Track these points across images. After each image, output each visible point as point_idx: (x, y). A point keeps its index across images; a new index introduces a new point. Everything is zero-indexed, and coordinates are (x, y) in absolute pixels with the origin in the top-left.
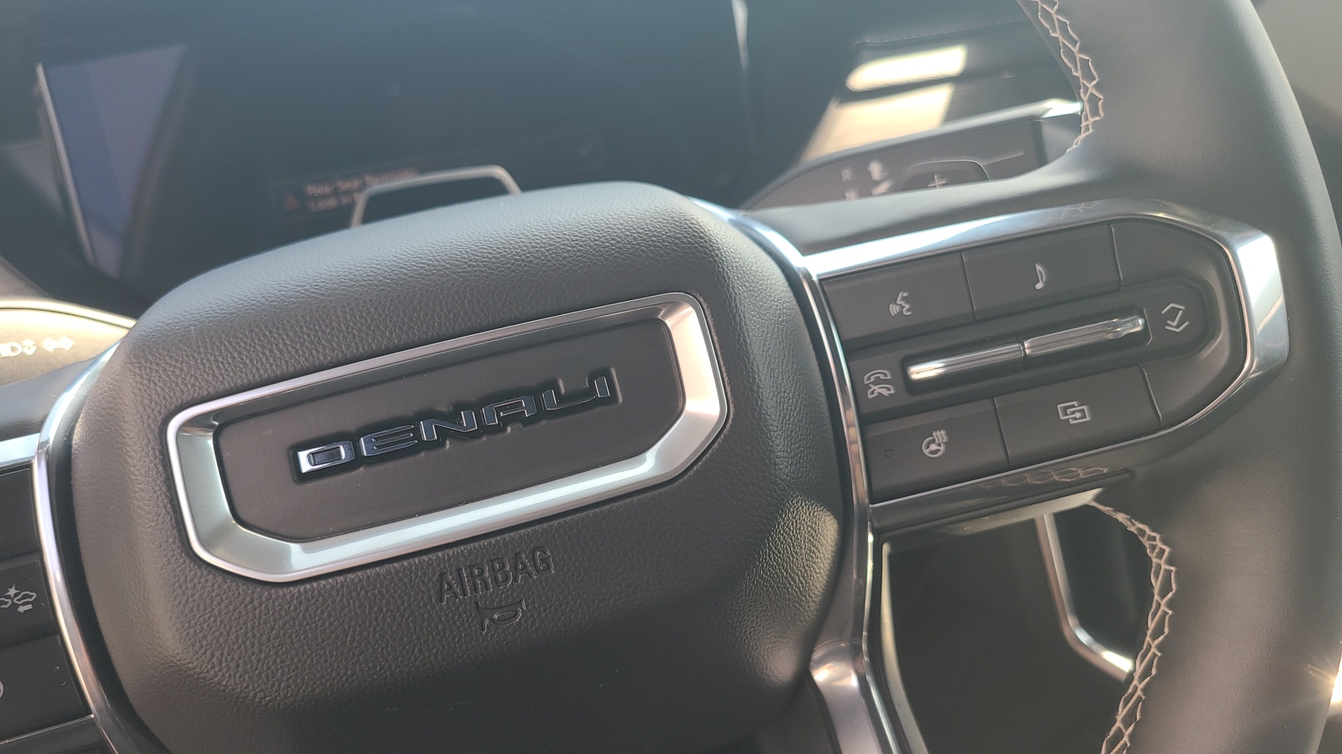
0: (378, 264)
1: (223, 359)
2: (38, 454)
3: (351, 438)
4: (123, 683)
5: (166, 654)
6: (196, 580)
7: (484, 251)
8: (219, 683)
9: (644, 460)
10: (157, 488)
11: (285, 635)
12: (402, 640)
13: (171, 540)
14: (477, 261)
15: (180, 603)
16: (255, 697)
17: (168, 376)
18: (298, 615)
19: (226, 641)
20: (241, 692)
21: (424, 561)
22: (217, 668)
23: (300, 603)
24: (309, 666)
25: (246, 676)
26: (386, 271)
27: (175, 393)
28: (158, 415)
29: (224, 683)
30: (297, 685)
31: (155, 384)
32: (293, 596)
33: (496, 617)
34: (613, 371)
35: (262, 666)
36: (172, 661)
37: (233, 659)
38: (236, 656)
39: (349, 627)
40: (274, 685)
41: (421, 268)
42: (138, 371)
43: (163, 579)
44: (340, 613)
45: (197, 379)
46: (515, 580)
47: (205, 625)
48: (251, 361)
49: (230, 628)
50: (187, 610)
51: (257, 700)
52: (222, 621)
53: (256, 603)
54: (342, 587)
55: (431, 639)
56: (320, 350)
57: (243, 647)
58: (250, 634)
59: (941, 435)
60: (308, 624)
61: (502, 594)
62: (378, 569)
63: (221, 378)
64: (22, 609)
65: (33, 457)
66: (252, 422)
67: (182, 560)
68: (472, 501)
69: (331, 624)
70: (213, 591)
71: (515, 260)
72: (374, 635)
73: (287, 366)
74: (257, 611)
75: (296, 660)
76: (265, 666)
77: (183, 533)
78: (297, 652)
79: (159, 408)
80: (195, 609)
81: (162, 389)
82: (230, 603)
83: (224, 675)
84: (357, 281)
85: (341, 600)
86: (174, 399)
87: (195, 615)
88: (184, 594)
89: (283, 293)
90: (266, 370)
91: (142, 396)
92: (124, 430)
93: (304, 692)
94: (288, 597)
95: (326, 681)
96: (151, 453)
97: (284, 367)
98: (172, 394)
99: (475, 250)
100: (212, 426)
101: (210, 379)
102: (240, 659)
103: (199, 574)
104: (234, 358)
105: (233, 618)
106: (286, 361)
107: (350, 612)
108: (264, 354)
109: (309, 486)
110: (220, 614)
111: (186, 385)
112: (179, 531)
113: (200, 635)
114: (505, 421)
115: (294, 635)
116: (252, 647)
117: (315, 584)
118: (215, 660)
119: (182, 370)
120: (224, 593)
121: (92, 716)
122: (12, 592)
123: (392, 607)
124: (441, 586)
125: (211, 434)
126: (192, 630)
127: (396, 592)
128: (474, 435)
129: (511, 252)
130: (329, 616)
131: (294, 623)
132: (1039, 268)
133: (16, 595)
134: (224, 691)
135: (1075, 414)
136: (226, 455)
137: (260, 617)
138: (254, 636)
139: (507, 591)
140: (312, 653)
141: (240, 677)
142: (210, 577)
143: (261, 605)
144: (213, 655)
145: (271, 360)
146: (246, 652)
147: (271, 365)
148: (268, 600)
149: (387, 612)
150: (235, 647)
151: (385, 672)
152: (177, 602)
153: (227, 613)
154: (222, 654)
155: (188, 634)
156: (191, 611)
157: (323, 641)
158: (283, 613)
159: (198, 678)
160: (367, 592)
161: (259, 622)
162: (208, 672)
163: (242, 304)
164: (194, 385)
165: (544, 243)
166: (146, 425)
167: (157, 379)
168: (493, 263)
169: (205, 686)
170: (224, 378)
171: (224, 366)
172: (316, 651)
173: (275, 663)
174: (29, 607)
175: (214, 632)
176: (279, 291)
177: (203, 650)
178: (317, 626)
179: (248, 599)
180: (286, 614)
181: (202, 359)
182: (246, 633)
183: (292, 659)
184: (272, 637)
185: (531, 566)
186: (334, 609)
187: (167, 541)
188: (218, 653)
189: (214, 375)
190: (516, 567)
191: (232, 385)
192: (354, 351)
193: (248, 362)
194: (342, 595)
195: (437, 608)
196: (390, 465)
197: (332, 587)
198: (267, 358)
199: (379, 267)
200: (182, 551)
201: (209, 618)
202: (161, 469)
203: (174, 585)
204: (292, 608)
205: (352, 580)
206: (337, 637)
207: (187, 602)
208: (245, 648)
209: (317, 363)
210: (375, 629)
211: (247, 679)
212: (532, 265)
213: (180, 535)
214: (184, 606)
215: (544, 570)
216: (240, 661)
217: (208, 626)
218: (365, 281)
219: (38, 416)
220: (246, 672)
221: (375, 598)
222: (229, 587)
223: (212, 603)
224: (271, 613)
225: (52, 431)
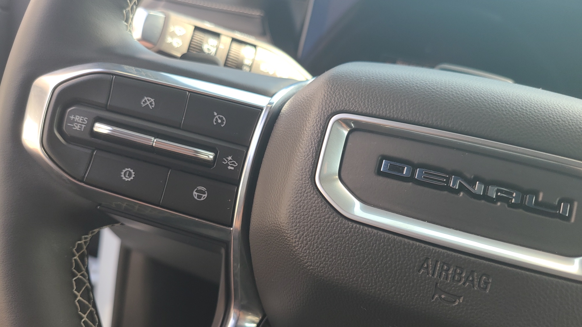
1: (372, 97)
2: (267, 107)
3: (414, 166)
4: (251, 222)
5: (279, 219)
6: (309, 194)
7: (533, 104)
8: (294, 247)
9: (573, 263)
10: (313, 143)
11: (335, 242)
12: (389, 278)
13: (307, 170)
14: (526, 107)
15: (297, 200)
16: (307, 263)
17: (343, 94)
18: (346, 237)
19: (308, 230)
20: (301, 257)
21: (421, 246)
22: (297, 240)
23: (350, 232)
24: (338, 264)
25: (308, 251)
26: (472, 92)
27: (342, 104)
28: (330, 110)
29: (296, 248)
30: (328, 269)
31: (336, 96)
32: (348, 227)
33: (443, 296)
34: (576, 204)
35: (317, 251)
36: (279, 225)
37: (306, 239)
38: (308, 239)
39: (367, 257)
40: (318, 262)
41: (493, 98)
42: (330, 86)
43: (296, 185)
44: (366, 248)
45: (356, 102)
46: (464, 284)
47: (303, 217)
48: (385, 105)
49: (313, 225)
50: (298, 206)
51: (306, 265)
52: (311, 219)
53: (330, 220)
54: (374, 236)
55: (403, 287)
56: (422, 115)
57: (314, 237)
58: (320, 233)
60: (348, 244)
61: (453, 287)
62: (396, 237)
63: (367, 106)
64: (229, 168)
65: (265, 107)
66: (369, 135)
67: (308, 181)
68: (460, 230)
69: (359, 250)
70: (314, 203)
71: (550, 116)
72: (377, 268)
73: (401, 115)
74: (328, 224)
75: (334, 257)
76: (319, 251)
77: (314, 169)
78: (337, 254)
79: (332, 107)
80: (302, 207)
81: (338, 99)
82: (319, 213)
83: (298, 244)
84: (455, 90)
85: (370, 242)
86: (341, 106)
87: (300, 210)
88: (301, 197)
89: (414, 80)
90: (390, 112)
91: (327, 98)
92: (312, 110)
93: (329, 274)
94: (346, 225)
95: (342, 276)
96: (319, 126)
97: (400, 115)
98: (341, 103)
99: (527, 102)
100: (351, 127)
101: (362, 105)
102: (309, 241)
103: (312, 192)
104: (377, 100)
105: (316, 221)
106: (402, 113)
107: (371, 250)
108: (393, 104)
109: (381, 179)
110: (312, 215)
111: (350, 102)
112: (313, 167)
113: (298, 220)
114: (499, 199)
115: (339, 245)
116: (318, 239)
117: (362, 227)
118: (298, 235)
119: (351, 94)
120: (318, 207)
121: (232, 229)
122: (230, 158)
123: (393, 260)
124: (423, 264)
125: (349, 130)
126: (296, 216)
127: (399, 253)
128: (478, 197)
129: (548, 111)
130: (360, 246)
131: (342, 240)
133: (230, 160)
134: (294, 252)
136: (349, 144)
137: (328, 228)
138: (321, 234)
139: (457, 287)
140: (343, 258)
141: (305, 250)
142: (316, 196)
143: (332, 222)
144: (299, 233)
145: (395, 109)
146: (314, 240)
147: (394, 111)
148: (336, 221)
149: (389, 261)
150: (310, 235)
151: (372, 289)
152: (296, 199)
153: (315, 217)
154: (303, 234)
155: (293, 216)
156: (300, 207)
157: (351, 256)
158: (340, 232)
159: (286, 239)
160: (384, 245)
161: (327, 230)
162: (292, 239)
163: (391, 77)
164: (353, 104)
165: (570, 115)
166: (323, 112)
167: (337, 93)
168: (535, 112)
169: (287, 244)
170: (368, 107)
171: (371, 101)
172: (346, 259)
173: (324, 252)
174: (232, 168)
175: (304, 222)
176: (412, 79)
177: (296, 228)
178: (352, 247)
179: (327, 216)
180: (341, 233)
181: (362, 94)
182: (319, 231)
183: (332, 255)
184: (329, 240)
185: (477, 282)
186: (364, 244)
187: (306, 169)
188: (301, 233)
189: (364, 103)
190: (468, 277)
191: (371, 112)
192: (439, 123)
193: (383, 104)
194: (372, 239)
195: (415, 274)
196: (426, 189)
197: (369, 233)
198: (393, 107)
199: (469, 88)
200: (310, 177)
201: (306, 215)
202: (319, 135)
203: (298, 191)
204: (345, 232)
205: (381, 235)
206: (359, 258)
207: (300, 202)
208: (314, 238)
209: (416, 120)
210: (379, 265)
211: (307, 252)
212: (559, 123)
213: (313, 169)
214: (298, 203)
215: (482, 288)
216: (309, 243)
217: (304, 218)
218: (460, 92)
219: (273, 91)
220: (309, 249)
221: (387, 250)
222: (322, 206)
223: (311, 208)
224: (334, 228)
225: (276, 100)
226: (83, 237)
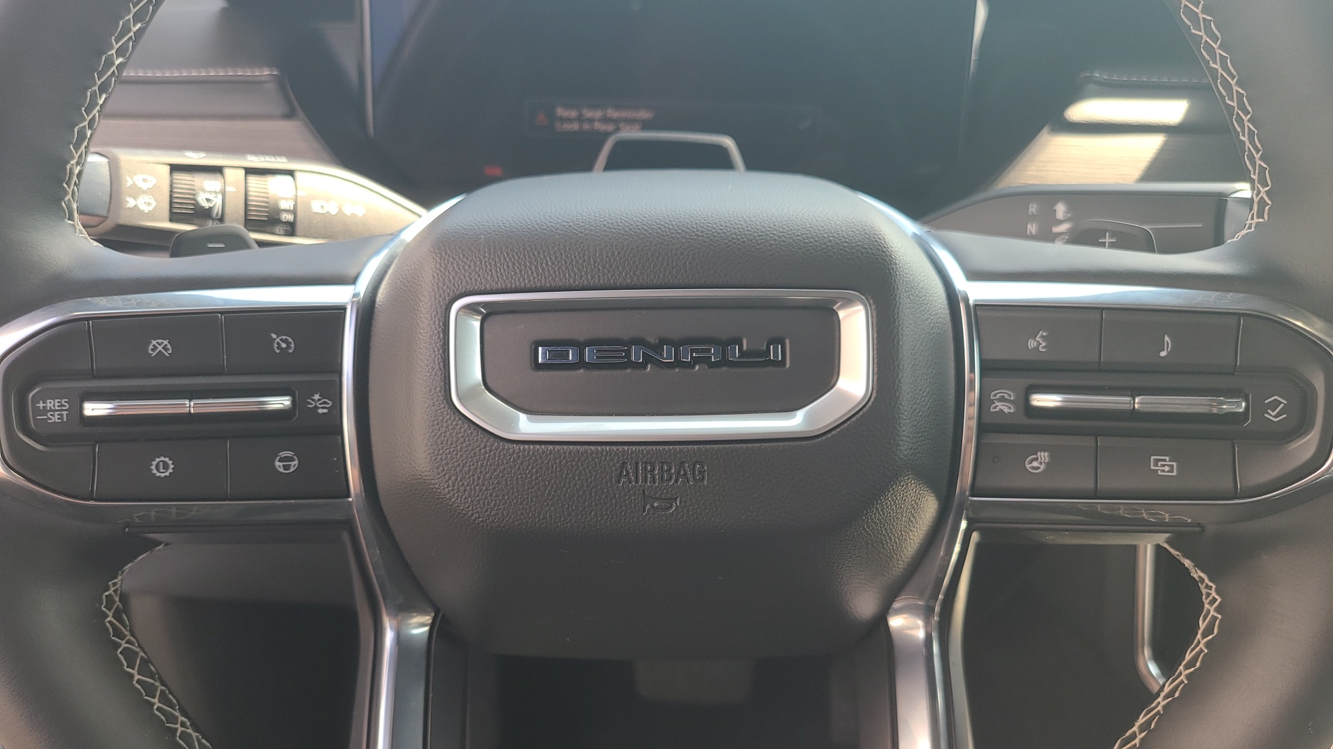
0: (626, 218)
1: (501, 265)
2: (353, 303)
3: (580, 346)
4: (378, 481)
5: (417, 468)
6: (449, 422)
7: (710, 225)
8: (450, 499)
9: (795, 416)
10: (436, 349)
11: (502, 477)
12: (585, 503)
13: (438, 389)
14: (702, 232)
15: (435, 435)
16: (472, 515)
17: (459, 269)
18: (515, 466)
19: (461, 471)
20: (463, 510)
21: (613, 450)
22: (450, 489)
23: (519, 457)
24: (514, 504)
25: (470, 499)
26: (632, 225)
27: (462, 283)
28: (447, 296)
29: (453, 500)
30: (503, 515)
31: (449, 272)
32: (514, 451)
33: (656, 505)
34: (787, 342)
35: (482, 495)
36: (420, 475)
37: (463, 485)
38: (465, 483)
39: (549, 484)
40: (487, 511)
41: (659, 228)
42: (438, 260)
43: (428, 415)
44: (545, 473)
45: (479, 276)
46: (676, 481)
47: (450, 455)
48: (521, 271)
49: (466, 463)
50: (439, 442)
51: (473, 518)
52: (461, 456)
53: (488, 448)
54: (551, 453)
55: (605, 507)
56: (572, 275)
57: (472, 478)
58: (478, 471)
59: (1044, 456)
60: (520, 474)
61: (664, 489)
62: (578, 447)
63: (496, 280)
64: (321, 411)
65: (347, 303)
66: (510, 316)
67: (443, 405)
68: (658, 415)
69: (536, 478)
70: (460, 432)
71: (732, 238)
72: (565, 494)
73: (546, 282)
74: (487, 455)
75: (506, 497)
76: (484, 496)
77: (447, 386)
78: (509, 492)
79: (449, 291)
80: (445, 443)
81: (454, 278)
82: (470, 445)
83: (454, 494)
84: (609, 228)
85: (548, 463)
86: (460, 287)
87: (444, 447)
88: (439, 430)
89: (552, 224)
90: (530, 281)
91: (438, 279)
92: (421, 301)
93: (507, 521)
94: (511, 450)
95: (524, 518)
96: (437, 323)
97: (543, 281)
98: (459, 283)
99: (703, 223)
100: (482, 313)
101: (489, 278)
102: (468, 486)
103: (452, 418)
104: (508, 267)
105: (469, 456)
106: (545, 278)
107: (552, 473)
108: (531, 268)
109: (541, 373)
110: (461, 450)
111: (471, 279)
112: (445, 383)
113: (444, 462)
114: (696, 361)
115: (509, 480)
116: (479, 480)
117: (532, 447)
118: (450, 482)
119: (470, 267)
120: (468, 436)
121: (351, 499)
122: (317, 397)
123: (582, 478)
124: (621, 472)
125: (480, 318)
126: (440, 457)
127: (588, 467)
128: (670, 366)
129: (731, 231)
130: (537, 473)
131: (511, 471)
132: (1167, 338)
133: (319, 400)
134: (452, 505)
135: (1165, 467)
136: (487, 336)
137: (488, 460)
138: (481, 472)
139: (669, 488)
140: (519, 495)
141: (465, 498)
142: (460, 422)
143: (491, 452)
144: (450, 479)
145: (535, 274)
146: (473, 482)
147: (534, 278)
148: (496, 449)
149: (578, 480)
150: (466, 477)
151: (567, 523)
152: (433, 434)
153: (466, 451)
154: (456, 479)
155: (436, 459)
156: (442, 443)
157: (528, 489)
158: (505, 462)
159: (435, 492)
160: (567, 463)
161: (487, 463)
162: (444, 489)
163: (520, 226)
164: (476, 280)
165: (758, 229)
166: (437, 301)
167: (451, 269)
168: (715, 236)
169: (439, 499)
170: (498, 280)
171: (500, 270)
172: (522, 495)
173: (491, 495)
174: (325, 411)
175: (454, 462)
176: (550, 222)
177: (444, 473)
178: (526, 477)
179: (483, 445)
180: (507, 463)
181: (486, 262)
182: (477, 469)
183: (504, 495)
184: (493, 477)
185: (690, 474)
186: (541, 468)
187: (436, 389)
188: (454, 478)
189: (492, 276)
190: (679, 472)
191: (504, 286)
192: (596, 281)
193: (518, 271)
194: (549, 459)
195: (615, 487)
196: (604, 373)
197: (543, 452)
198: (532, 272)
199: (627, 220)
200: (444, 399)
201: (453, 451)
202: (442, 335)
203: (434, 421)
204: (511, 460)
205: (559, 451)
206: (539, 489)
207: (440, 436)
208: (473, 479)
209: (567, 284)
210: (567, 490)
211: (469, 502)
212: (744, 245)
213: (445, 387)
214: (438, 438)
215: (699, 480)
216: (468, 488)
217: (451, 457)
218: (615, 229)
219: (353, 273)
220: (470, 496)
221: (572, 468)
222: (472, 433)
223: (457, 441)
224: (497, 459)
225: (362, 286)
226: (110, 583)
